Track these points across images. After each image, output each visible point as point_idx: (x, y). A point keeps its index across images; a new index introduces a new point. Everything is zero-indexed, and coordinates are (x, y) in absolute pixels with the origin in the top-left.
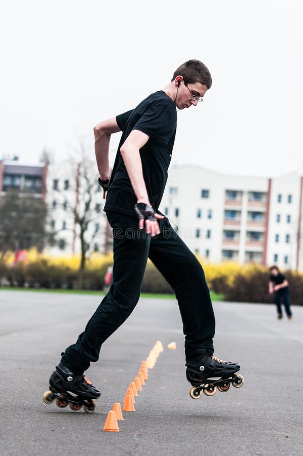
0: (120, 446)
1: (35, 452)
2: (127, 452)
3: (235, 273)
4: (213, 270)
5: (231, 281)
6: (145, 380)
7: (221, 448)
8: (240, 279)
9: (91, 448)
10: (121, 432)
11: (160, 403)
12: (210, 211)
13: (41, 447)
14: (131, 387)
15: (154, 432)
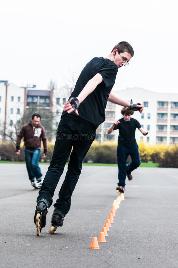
0: (100, 258)
1: (51, 263)
2: (105, 261)
3: (165, 151)
4: (152, 149)
5: (162, 155)
6: (114, 217)
7: (160, 257)
8: (168, 154)
9: (84, 260)
10: (101, 249)
11: (123, 231)
12: (149, 114)
13: (54, 260)
14: (107, 222)
15: (120, 249)
